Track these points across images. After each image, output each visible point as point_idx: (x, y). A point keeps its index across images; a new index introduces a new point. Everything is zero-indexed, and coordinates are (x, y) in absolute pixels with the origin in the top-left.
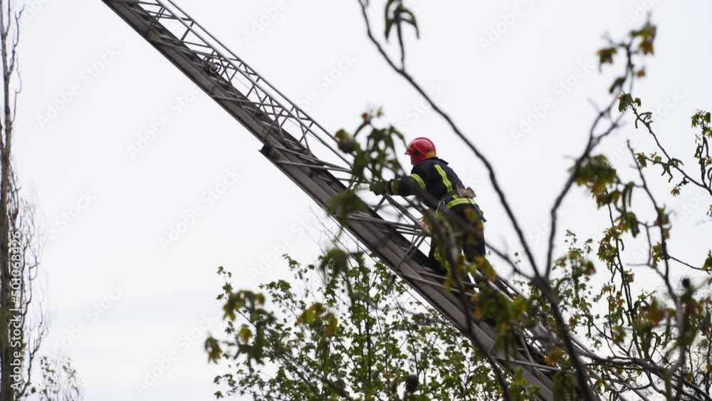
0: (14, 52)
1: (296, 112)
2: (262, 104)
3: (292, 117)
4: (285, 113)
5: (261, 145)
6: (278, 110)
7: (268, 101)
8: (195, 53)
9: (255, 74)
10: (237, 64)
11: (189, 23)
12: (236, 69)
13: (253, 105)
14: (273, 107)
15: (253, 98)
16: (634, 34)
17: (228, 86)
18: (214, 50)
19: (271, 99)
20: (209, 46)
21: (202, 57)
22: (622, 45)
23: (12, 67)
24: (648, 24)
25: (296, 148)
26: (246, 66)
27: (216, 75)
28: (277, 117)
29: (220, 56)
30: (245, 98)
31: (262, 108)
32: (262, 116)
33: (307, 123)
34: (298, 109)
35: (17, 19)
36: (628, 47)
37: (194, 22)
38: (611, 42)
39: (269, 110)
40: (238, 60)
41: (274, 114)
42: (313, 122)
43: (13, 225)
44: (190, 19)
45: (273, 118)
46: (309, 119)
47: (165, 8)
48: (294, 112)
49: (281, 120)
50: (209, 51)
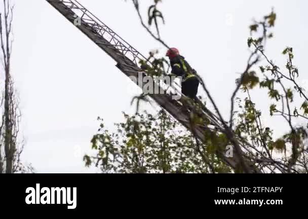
0: (10, 24)
1: (131, 49)
2: (116, 45)
3: (130, 51)
4: (126, 49)
5: (116, 63)
6: (123, 48)
7: (119, 44)
8: (87, 23)
9: (113, 32)
10: (105, 28)
11: (84, 10)
12: (105, 30)
13: (112, 45)
14: (121, 46)
15: (112, 43)
16: (266, 18)
17: (101, 38)
18: (96, 22)
19: (120, 43)
20: (93, 20)
21: (90, 25)
22: (261, 23)
23: (9, 31)
24: (272, 13)
25: (131, 64)
26: (109, 29)
27: (96, 33)
28: (123, 51)
29: (98, 25)
30: (109, 43)
31: (116, 47)
32: (116, 51)
33: (136, 53)
34: (132, 47)
35: (12, 10)
36: (263, 24)
37: (86, 10)
38: (256, 22)
39: (119, 48)
40: (106, 26)
41: (122, 49)
42: (139, 53)
43: (11, 98)
44: (85, 9)
45: (121, 51)
46: (137, 51)
47: (74, 4)
48: (130, 49)
49: (124, 52)
50: (93, 23)
